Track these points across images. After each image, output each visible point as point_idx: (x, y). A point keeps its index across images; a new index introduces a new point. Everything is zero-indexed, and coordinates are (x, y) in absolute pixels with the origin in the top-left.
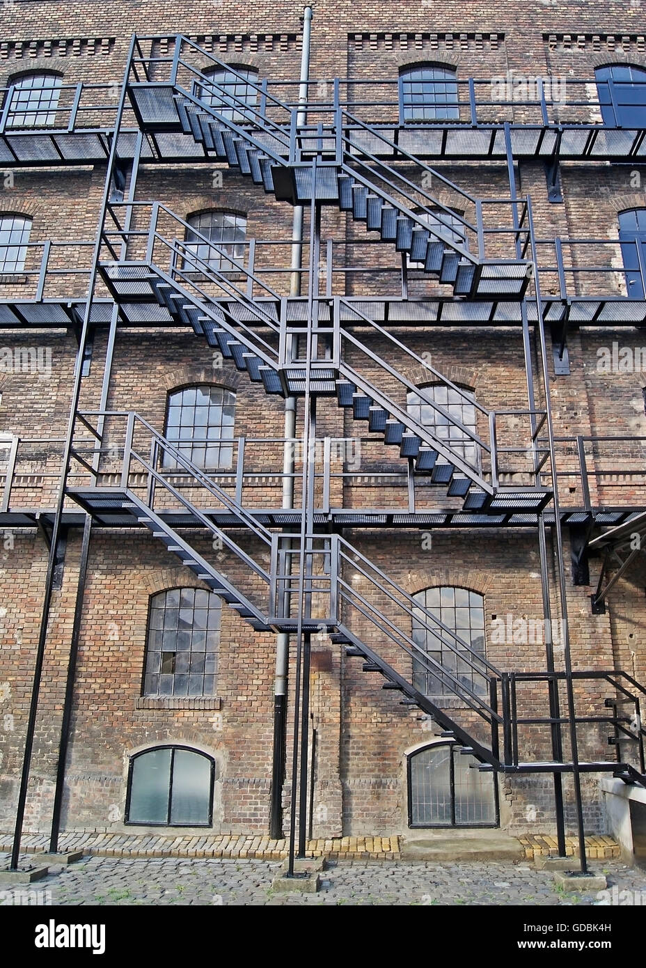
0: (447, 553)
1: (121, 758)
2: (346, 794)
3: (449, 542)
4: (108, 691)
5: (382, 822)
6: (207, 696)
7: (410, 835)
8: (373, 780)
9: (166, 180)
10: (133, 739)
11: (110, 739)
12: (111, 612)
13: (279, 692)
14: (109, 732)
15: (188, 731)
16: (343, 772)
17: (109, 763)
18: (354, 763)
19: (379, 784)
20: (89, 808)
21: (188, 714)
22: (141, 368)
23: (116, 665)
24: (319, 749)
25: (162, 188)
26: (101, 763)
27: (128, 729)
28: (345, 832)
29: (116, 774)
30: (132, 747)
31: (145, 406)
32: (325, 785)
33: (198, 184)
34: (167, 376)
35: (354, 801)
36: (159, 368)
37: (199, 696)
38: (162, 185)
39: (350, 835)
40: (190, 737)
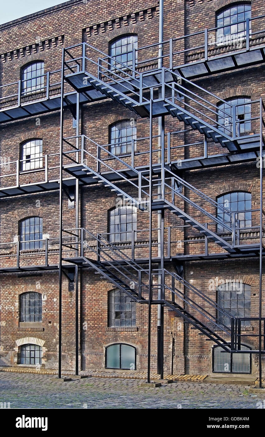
0: (233, 269)
1: (102, 347)
2: (186, 361)
3: (234, 264)
4: (96, 326)
5: (201, 370)
6: (133, 326)
7: (212, 375)
8: (198, 356)
9: (97, 109)
10: (106, 341)
11: (98, 342)
12: (94, 298)
13: (159, 325)
14: (97, 339)
15: (126, 338)
16: (185, 352)
17: (98, 349)
18: (190, 350)
19: (200, 357)
20: (92, 363)
21: (125, 333)
22: (96, 202)
23: (98, 316)
24: (175, 345)
25: (96, 114)
26: (96, 349)
27: (104, 338)
28: (186, 372)
29: (101, 352)
30: (106, 344)
31: (99, 218)
32: (178, 357)
33: (112, 109)
34: (107, 204)
35: (190, 363)
36: (103, 200)
37: (130, 326)
38: (96, 113)
39: (188, 374)
40: (126, 340)
